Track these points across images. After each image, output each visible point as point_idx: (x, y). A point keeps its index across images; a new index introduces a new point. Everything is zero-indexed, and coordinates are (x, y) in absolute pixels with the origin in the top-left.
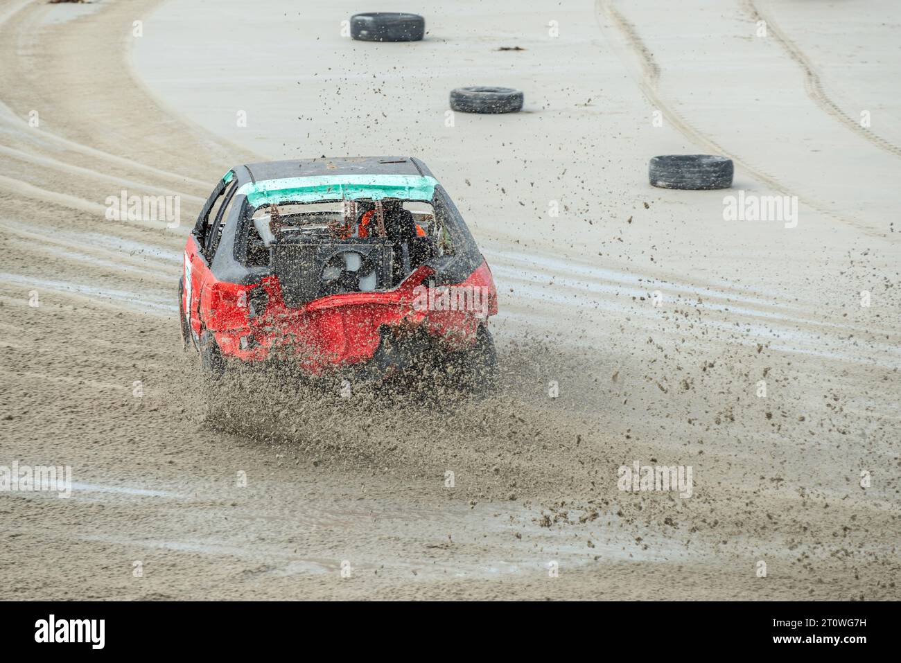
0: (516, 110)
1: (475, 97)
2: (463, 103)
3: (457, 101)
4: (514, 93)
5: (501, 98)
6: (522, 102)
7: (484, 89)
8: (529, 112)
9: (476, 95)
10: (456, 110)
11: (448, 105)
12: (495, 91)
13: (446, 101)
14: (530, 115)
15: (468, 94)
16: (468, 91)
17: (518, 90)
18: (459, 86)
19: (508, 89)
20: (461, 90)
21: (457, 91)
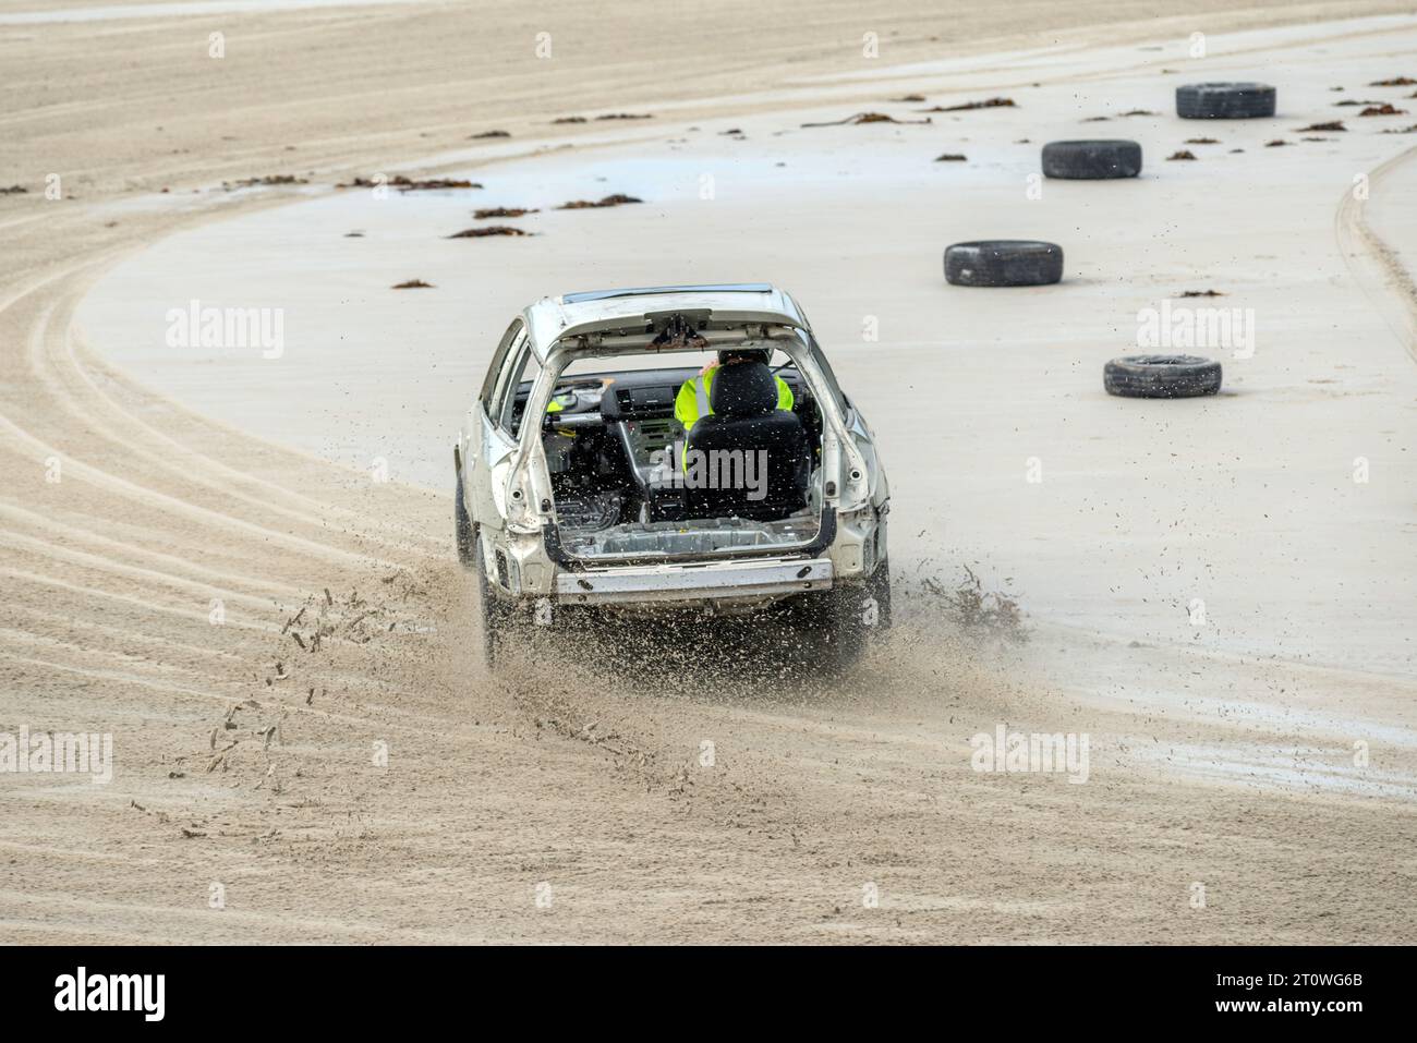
0: (1212, 390)
1: (1144, 373)
2: (1126, 383)
3: (1114, 379)
4: (1206, 364)
5: (1185, 373)
6: (1219, 377)
7: (1159, 359)
8: (1230, 395)
9: (1145, 369)
10: (1114, 394)
11: (1101, 386)
12: (1178, 363)
13: (1098, 381)
14: (1233, 399)
15: (1131, 367)
16: (1131, 363)
17: (1213, 360)
18: (1118, 356)
19: (1196, 359)
20: (1121, 362)
21: (1115, 363)
